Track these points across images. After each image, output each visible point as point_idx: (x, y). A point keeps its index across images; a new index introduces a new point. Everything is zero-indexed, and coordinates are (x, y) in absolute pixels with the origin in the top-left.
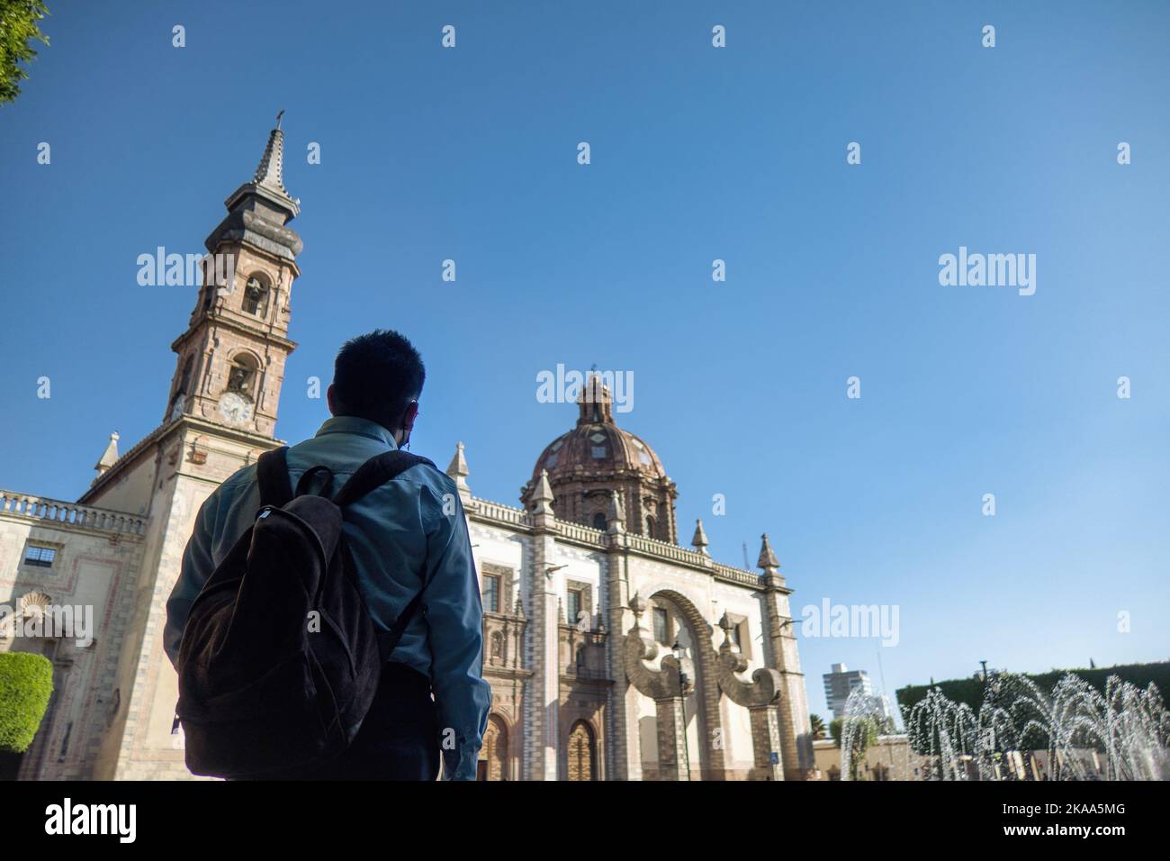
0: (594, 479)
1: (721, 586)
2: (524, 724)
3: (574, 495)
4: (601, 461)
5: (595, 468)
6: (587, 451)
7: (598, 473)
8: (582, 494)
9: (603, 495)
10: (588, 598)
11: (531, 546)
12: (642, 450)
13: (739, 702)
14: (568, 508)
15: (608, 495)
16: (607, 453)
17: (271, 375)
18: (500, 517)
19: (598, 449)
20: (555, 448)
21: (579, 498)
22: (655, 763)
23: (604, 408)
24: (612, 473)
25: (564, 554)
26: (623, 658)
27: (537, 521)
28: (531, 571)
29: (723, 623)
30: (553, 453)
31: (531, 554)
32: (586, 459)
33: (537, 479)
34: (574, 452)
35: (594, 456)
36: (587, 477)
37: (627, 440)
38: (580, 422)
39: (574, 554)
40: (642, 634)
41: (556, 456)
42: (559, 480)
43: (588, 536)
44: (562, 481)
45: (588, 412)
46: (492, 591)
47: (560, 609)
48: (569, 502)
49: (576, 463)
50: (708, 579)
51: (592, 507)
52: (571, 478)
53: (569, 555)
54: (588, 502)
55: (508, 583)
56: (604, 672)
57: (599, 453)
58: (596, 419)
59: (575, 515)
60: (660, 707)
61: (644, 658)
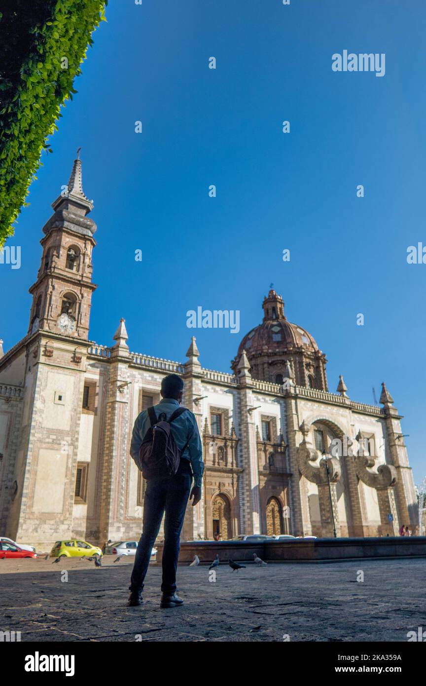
0: (275, 354)
1: (356, 416)
2: (239, 499)
3: (263, 364)
4: (278, 343)
5: (275, 347)
6: (270, 337)
7: (277, 350)
8: (268, 363)
9: (281, 363)
10: (274, 425)
11: (239, 396)
12: (304, 335)
13: (370, 485)
14: (260, 372)
15: (283, 363)
16: (282, 338)
17: (84, 304)
18: (219, 379)
19: (277, 335)
20: (250, 336)
21: (266, 365)
22: (319, 522)
23: (279, 310)
24: (286, 350)
25: (258, 400)
26: (297, 460)
27: (241, 381)
28: (239, 410)
29: (358, 438)
30: (249, 339)
31: (239, 401)
32: (269, 342)
33: (240, 356)
34: (262, 338)
35: (274, 340)
36: (270, 353)
37: (294, 329)
38: (265, 320)
39: (265, 400)
40: (308, 446)
41: (251, 341)
42: (253, 355)
43: (273, 389)
44: (255, 356)
45: (269, 313)
46: (217, 423)
47: (257, 433)
48: (260, 368)
49: (263, 345)
50: (347, 412)
51: (274, 371)
52: (261, 354)
53: (261, 400)
54: (271, 368)
55: (226, 418)
56: (286, 468)
57: (277, 338)
58: (274, 317)
59: (264, 376)
60: (320, 488)
61: (309, 460)
